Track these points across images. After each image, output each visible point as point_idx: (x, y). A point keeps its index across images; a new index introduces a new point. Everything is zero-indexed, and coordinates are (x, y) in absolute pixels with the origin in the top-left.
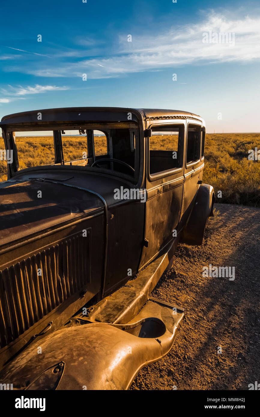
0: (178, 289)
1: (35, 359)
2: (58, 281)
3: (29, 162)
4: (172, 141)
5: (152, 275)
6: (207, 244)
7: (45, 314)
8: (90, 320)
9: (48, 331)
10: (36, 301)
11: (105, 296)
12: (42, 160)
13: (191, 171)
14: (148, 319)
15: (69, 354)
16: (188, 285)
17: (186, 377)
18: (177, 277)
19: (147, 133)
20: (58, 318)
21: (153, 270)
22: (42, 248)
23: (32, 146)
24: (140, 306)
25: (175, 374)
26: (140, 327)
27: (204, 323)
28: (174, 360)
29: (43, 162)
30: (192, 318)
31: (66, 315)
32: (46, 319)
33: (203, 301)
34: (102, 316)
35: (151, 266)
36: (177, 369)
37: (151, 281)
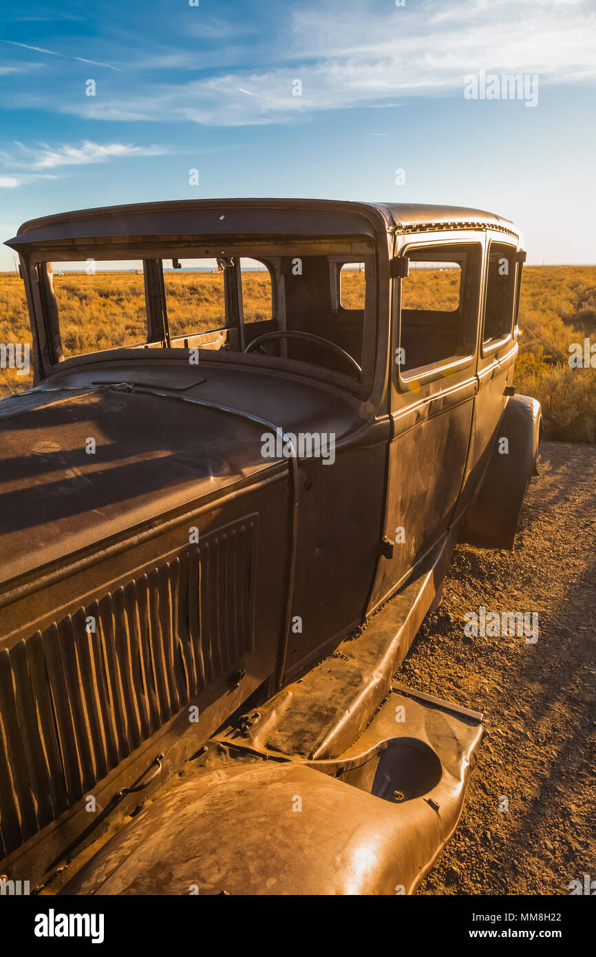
0: (458, 660)
1: (147, 880)
2: (177, 651)
3: (71, 335)
4: (419, 285)
5: (400, 627)
6: (522, 545)
7: (146, 736)
8: (253, 746)
9: (154, 778)
10: (123, 705)
11: (285, 685)
12: (101, 331)
13: (493, 362)
14: (395, 740)
15: (237, 869)
16: (481, 650)
17: (490, 888)
18: (453, 630)
19: (398, 267)
20: (177, 745)
21: (402, 615)
22: (138, 569)
23: (76, 295)
24: (373, 708)
25: (463, 880)
26: (377, 760)
27: (528, 747)
28: (458, 845)
29: (104, 336)
30: (496, 735)
31: (195, 736)
32: (148, 748)
33: (522, 691)
34: (281, 735)
35: (396, 604)
36: (468, 868)
37: (398, 644)
